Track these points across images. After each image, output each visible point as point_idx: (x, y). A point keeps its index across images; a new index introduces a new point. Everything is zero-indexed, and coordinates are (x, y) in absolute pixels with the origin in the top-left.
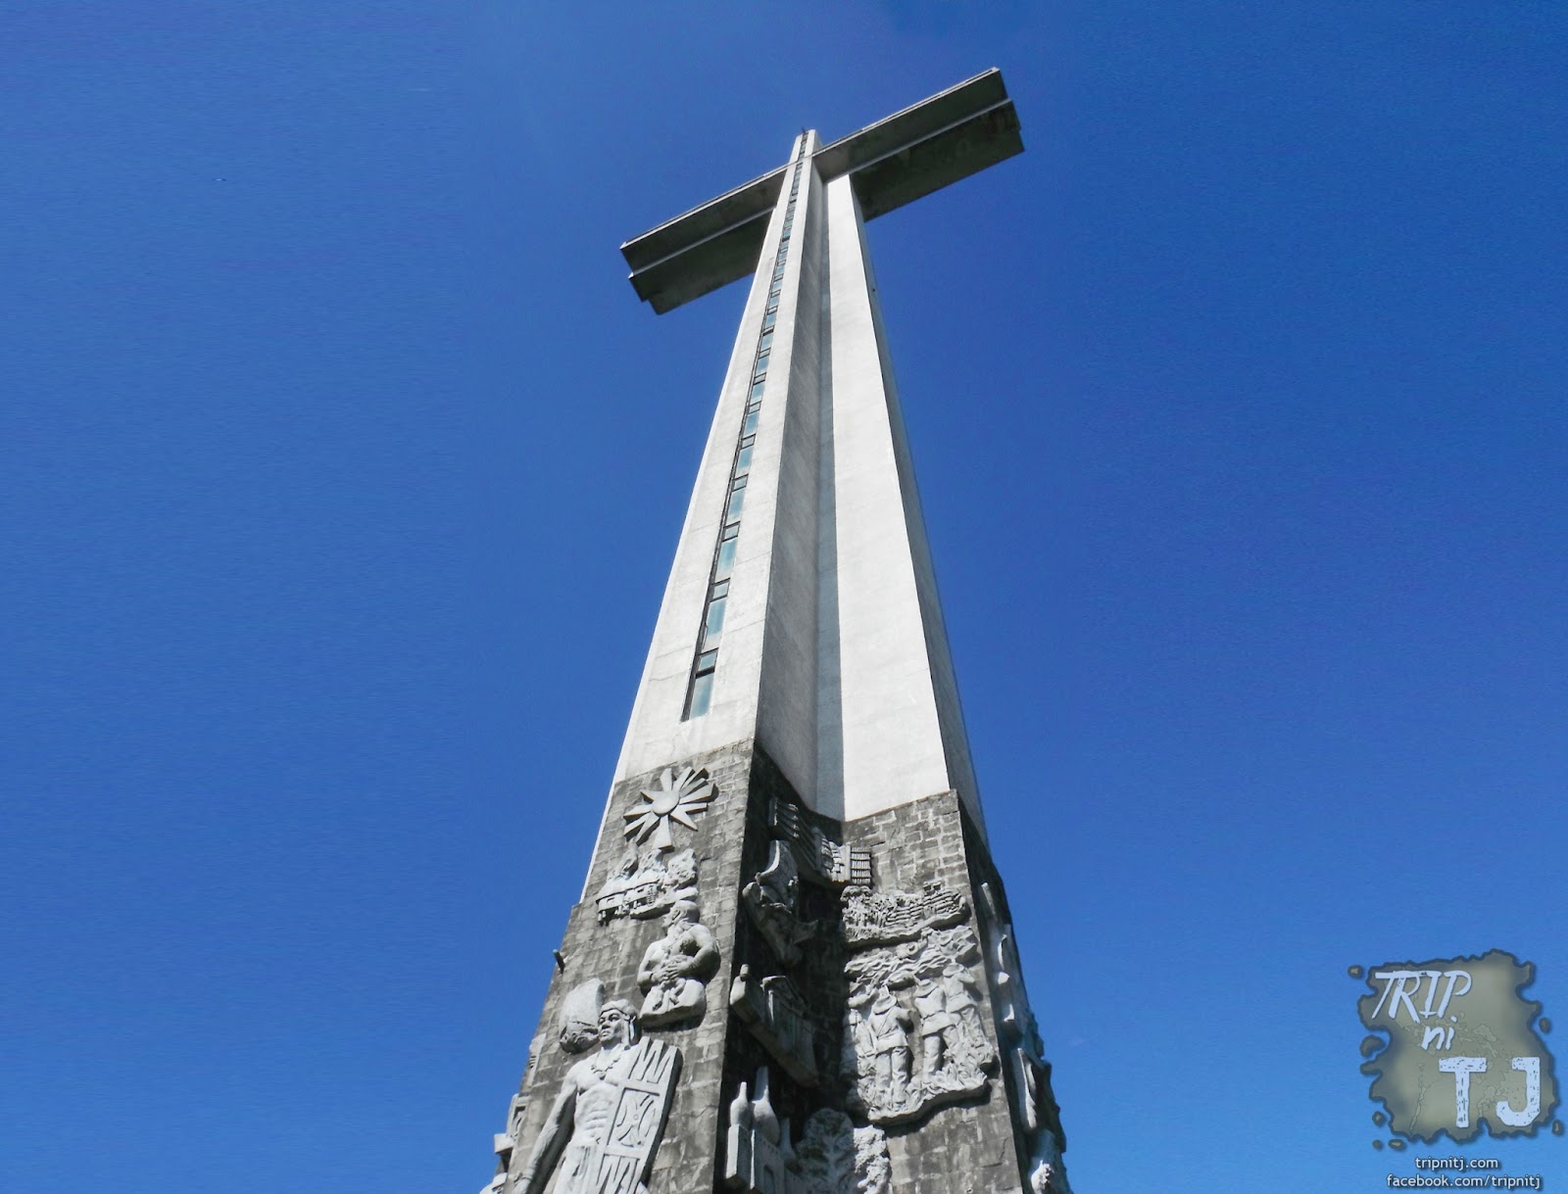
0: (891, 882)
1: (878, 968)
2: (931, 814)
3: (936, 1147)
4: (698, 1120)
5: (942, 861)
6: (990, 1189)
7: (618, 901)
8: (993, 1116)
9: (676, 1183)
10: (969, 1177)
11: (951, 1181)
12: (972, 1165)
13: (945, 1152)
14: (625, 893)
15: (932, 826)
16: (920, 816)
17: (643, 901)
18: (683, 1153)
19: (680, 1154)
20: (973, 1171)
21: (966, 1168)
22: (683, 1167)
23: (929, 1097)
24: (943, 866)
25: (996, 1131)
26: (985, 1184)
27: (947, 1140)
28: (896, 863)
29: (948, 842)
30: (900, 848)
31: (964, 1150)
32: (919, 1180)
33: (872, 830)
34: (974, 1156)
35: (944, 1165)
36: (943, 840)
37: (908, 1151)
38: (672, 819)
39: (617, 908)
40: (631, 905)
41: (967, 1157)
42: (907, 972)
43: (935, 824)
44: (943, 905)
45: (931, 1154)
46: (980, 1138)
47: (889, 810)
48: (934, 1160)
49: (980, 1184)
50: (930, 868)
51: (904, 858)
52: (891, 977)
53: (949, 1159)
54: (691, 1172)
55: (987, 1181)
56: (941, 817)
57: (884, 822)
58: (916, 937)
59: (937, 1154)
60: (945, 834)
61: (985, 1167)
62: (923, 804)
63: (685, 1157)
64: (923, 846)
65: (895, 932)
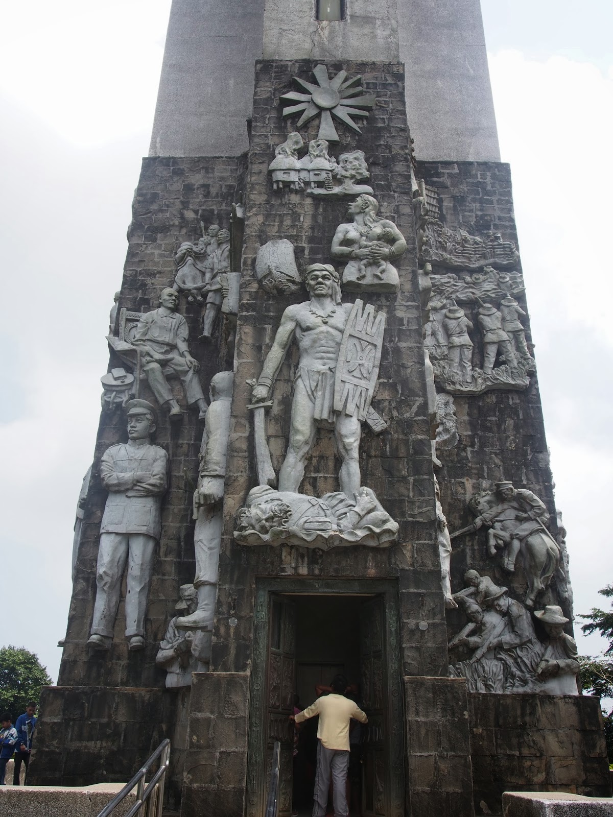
0: (454, 222)
1: (448, 285)
2: (489, 178)
3: (490, 416)
4: (409, 370)
5: (496, 217)
6: (527, 450)
7: (294, 177)
8: (530, 405)
9: (398, 411)
10: (513, 440)
11: (500, 439)
12: (515, 432)
13: (496, 421)
14: (299, 171)
15: (489, 188)
16: (479, 176)
17: (320, 184)
18: (400, 392)
19: (397, 392)
20: (515, 436)
21: (511, 434)
22: (401, 401)
23: (489, 383)
24: (497, 222)
25: (532, 414)
26: (524, 445)
27: (497, 414)
28: (459, 208)
29: (502, 204)
30: (462, 197)
31: (510, 423)
32: (478, 434)
33: (438, 175)
34: (517, 427)
35: (495, 429)
36: (498, 201)
37: (469, 414)
38: (335, 118)
39: (294, 183)
40: (307, 184)
41: (512, 427)
42: (471, 294)
43: (492, 187)
44: (502, 252)
45: (487, 420)
46: (521, 417)
47: (453, 163)
48: (489, 424)
49: (520, 445)
50: (487, 221)
51: (466, 206)
52: (458, 294)
53: (499, 426)
54: (410, 407)
55: (525, 444)
56: (497, 182)
57: (448, 171)
58: (480, 270)
59: (490, 420)
60: (499, 197)
61: (524, 435)
62: (481, 166)
63: (402, 394)
64: (481, 201)
65: (461, 262)
